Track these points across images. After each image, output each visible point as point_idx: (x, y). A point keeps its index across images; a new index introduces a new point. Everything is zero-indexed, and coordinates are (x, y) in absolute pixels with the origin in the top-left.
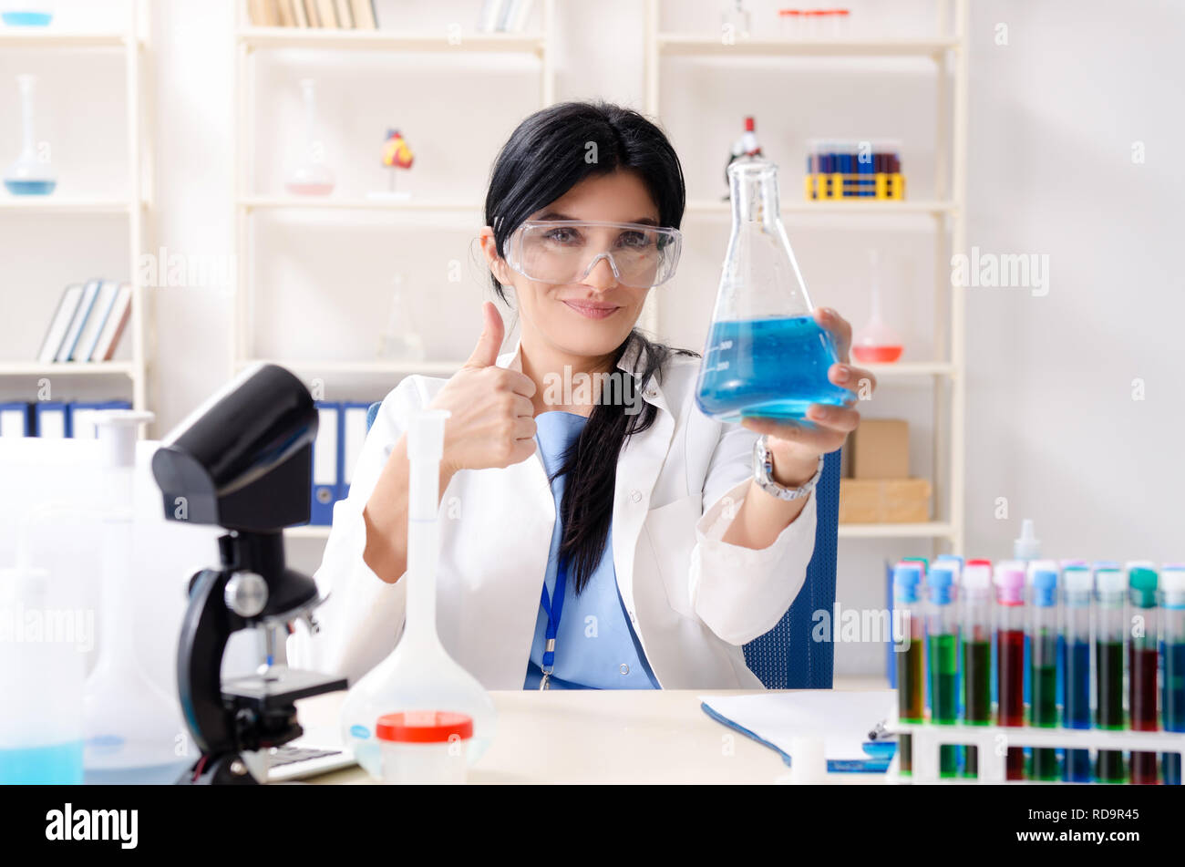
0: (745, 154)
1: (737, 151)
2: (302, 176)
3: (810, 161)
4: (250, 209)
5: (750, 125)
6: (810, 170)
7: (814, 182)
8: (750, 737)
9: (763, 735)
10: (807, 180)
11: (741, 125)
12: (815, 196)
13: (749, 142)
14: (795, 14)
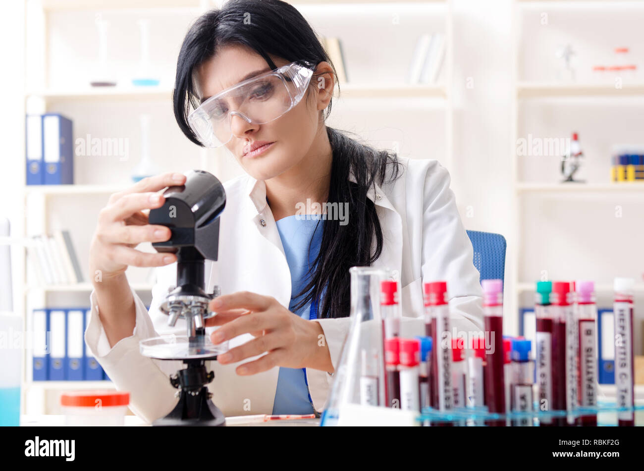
0: (572, 155)
3: (614, 158)
5: (576, 137)
6: (614, 164)
7: (616, 171)
10: (611, 170)
11: (570, 137)
12: (616, 179)
13: (575, 147)
14: (602, 69)
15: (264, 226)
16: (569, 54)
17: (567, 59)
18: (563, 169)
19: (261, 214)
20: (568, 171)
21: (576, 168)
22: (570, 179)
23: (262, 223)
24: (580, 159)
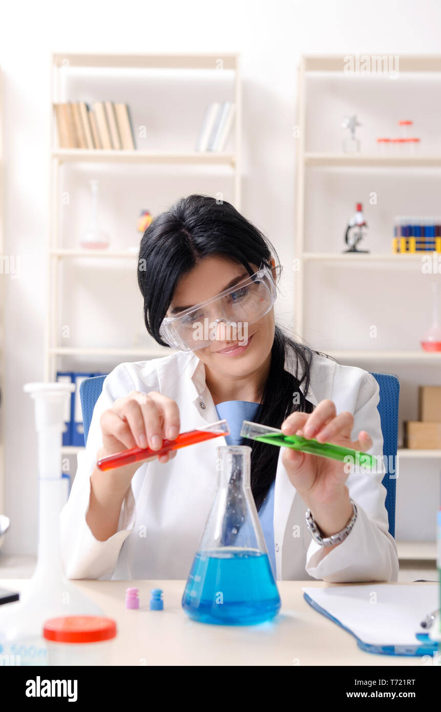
0: (356, 225)
1: (352, 223)
2: (90, 238)
3: (396, 229)
4: (60, 257)
5: (359, 208)
6: (396, 235)
7: (398, 242)
8: (335, 623)
9: (345, 622)
10: (393, 241)
11: (354, 208)
12: (398, 251)
13: (359, 218)
14: (387, 141)
15: (203, 408)
16: (354, 125)
17: (353, 131)
18: (347, 239)
19: (201, 397)
20: (351, 241)
21: (359, 239)
22: (353, 250)
23: (202, 406)
24: (364, 230)
